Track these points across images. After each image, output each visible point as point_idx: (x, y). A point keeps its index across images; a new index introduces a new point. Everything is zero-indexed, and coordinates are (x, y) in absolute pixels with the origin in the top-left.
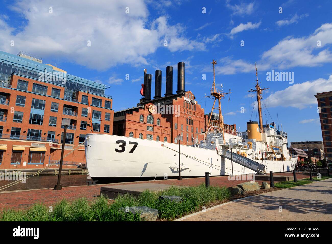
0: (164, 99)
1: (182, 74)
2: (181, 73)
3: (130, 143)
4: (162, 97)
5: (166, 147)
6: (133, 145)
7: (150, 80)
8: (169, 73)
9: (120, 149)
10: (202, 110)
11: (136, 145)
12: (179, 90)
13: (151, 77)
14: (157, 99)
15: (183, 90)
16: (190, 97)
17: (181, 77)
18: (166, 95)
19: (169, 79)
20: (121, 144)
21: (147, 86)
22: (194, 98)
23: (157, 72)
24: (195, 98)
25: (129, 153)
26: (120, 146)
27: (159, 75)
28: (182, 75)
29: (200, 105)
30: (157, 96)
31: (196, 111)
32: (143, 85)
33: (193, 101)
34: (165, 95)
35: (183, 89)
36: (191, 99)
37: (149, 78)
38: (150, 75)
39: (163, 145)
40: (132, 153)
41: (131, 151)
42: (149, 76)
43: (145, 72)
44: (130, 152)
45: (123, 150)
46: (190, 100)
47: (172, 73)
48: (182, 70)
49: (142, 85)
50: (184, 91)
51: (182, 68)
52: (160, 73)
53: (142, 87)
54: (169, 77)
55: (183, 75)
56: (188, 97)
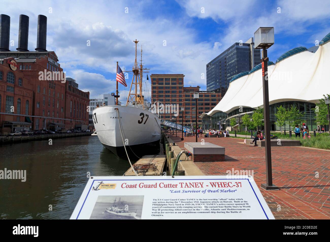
11: (148, 117)
15: (44, 49)
16: (53, 58)
33: (56, 63)
36: (54, 61)
44: (144, 124)
45: (142, 122)
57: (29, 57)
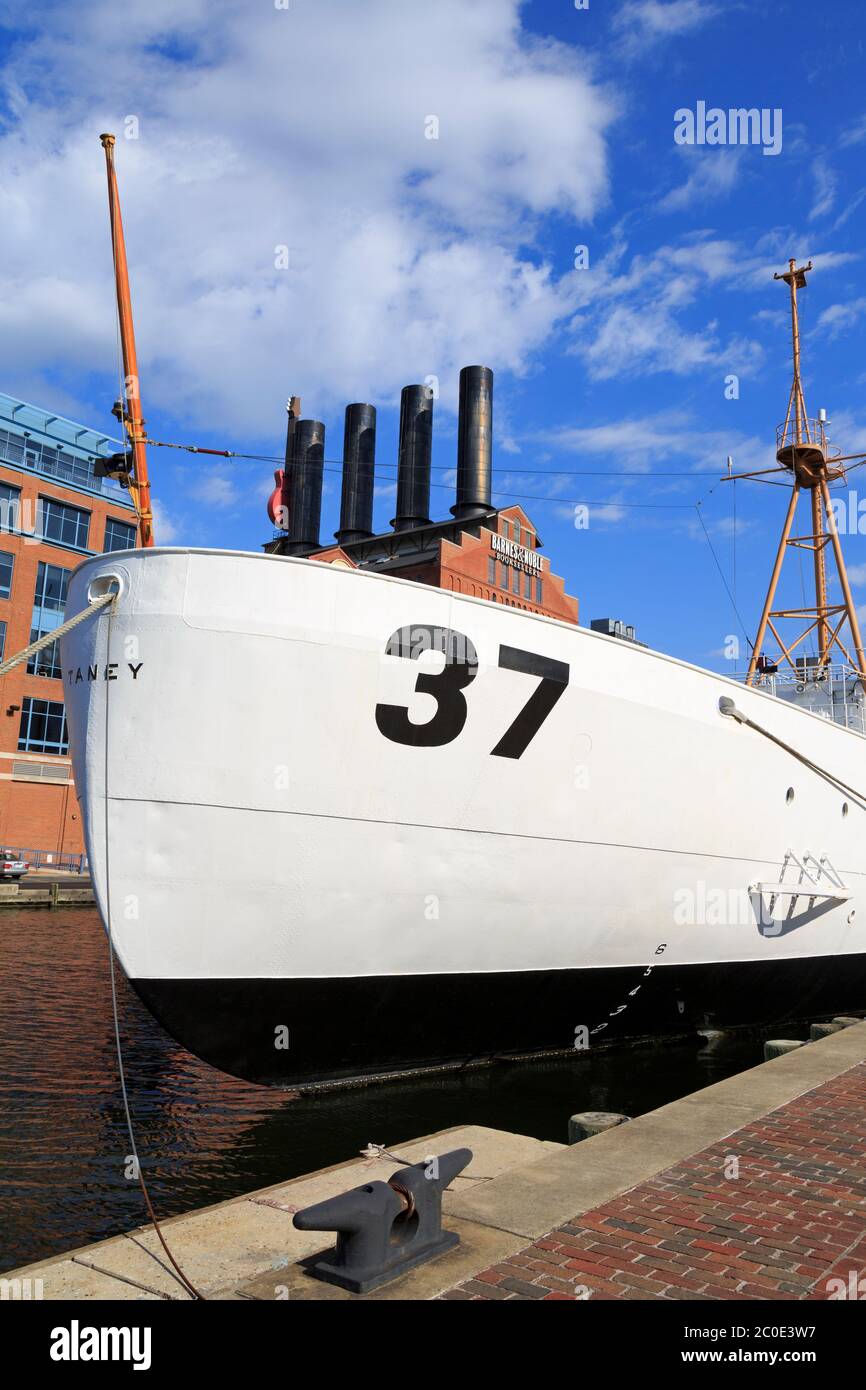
0: (388, 544)
1: (479, 426)
2: (476, 417)
3: (512, 659)
4: (373, 535)
5: (749, 723)
6: (531, 683)
7: (318, 451)
8: (415, 418)
9: (423, 709)
10: (568, 602)
11: (553, 679)
12: (465, 500)
13: (321, 436)
14: (355, 542)
15: (483, 502)
16: (517, 535)
17: (477, 437)
18: (399, 521)
19: (412, 449)
20: (434, 662)
21: (302, 480)
22: (534, 543)
23: (353, 412)
24: (538, 545)
25: (492, 753)
26: (425, 683)
27: (363, 428)
28: (478, 430)
29: (563, 579)
30: (351, 528)
31: (544, 605)
32: (281, 475)
33: (531, 557)
34: (392, 523)
35: (482, 497)
36: (522, 547)
37: (314, 440)
38: (315, 427)
39: (725, 706)
40: (517, 756)
41: (513, 744)
42: (312, 430)
43: (291, 413)
44: (498, 751)
45: (448, 725)
46: (516, 548)
47: (427, 418)
48: (482, 403)
49: (277, 475)
50: (489, 508)
51: (482, 393)
52: (366, 416)
53: (278, 486)
54: (413, 435)
55: (483, 430)
56: (509, 536)
57: (429, 547)
